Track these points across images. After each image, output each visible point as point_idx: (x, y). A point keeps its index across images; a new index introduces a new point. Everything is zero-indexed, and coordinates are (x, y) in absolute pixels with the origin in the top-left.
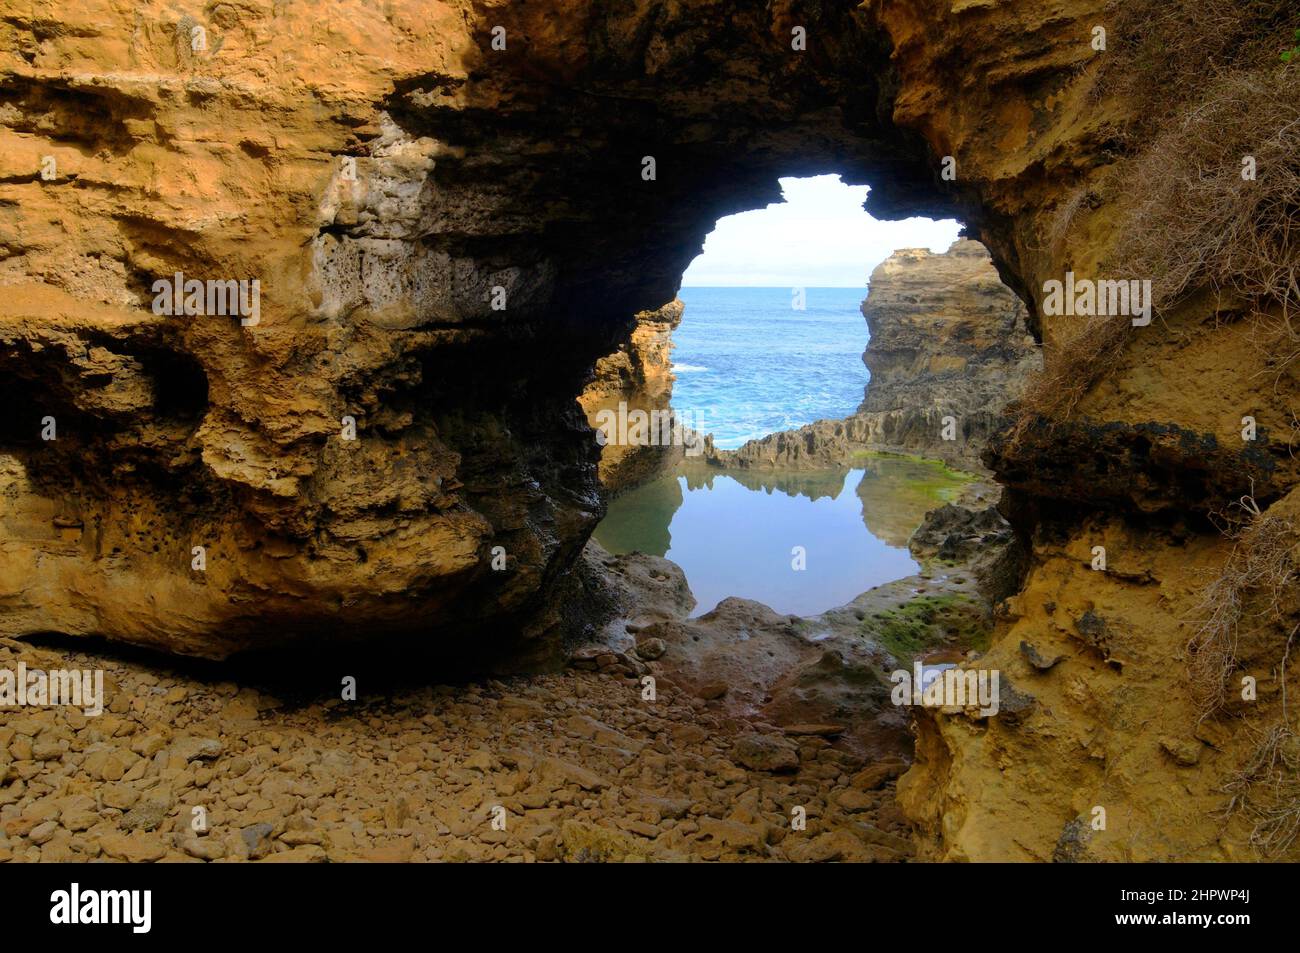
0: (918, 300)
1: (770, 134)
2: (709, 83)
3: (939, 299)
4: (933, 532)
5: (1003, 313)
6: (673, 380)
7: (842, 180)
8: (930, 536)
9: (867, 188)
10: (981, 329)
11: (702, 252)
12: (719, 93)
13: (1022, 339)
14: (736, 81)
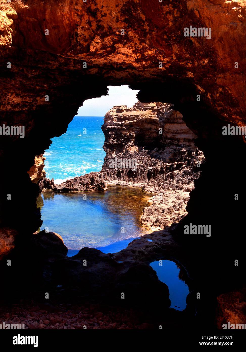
0: (124, 125)
1: (115, 72)
2: (110, 55)
3: (131, 125)
4: (149, 217)
5: (155, 131)
6: (45, 159)
7: (129, 87)
8: (149, 218)
9: (139, 91)
10: (147, 136)
11: (77, 114)
12: (113, 59)
13: (165, 141)
14: (121, 55)
